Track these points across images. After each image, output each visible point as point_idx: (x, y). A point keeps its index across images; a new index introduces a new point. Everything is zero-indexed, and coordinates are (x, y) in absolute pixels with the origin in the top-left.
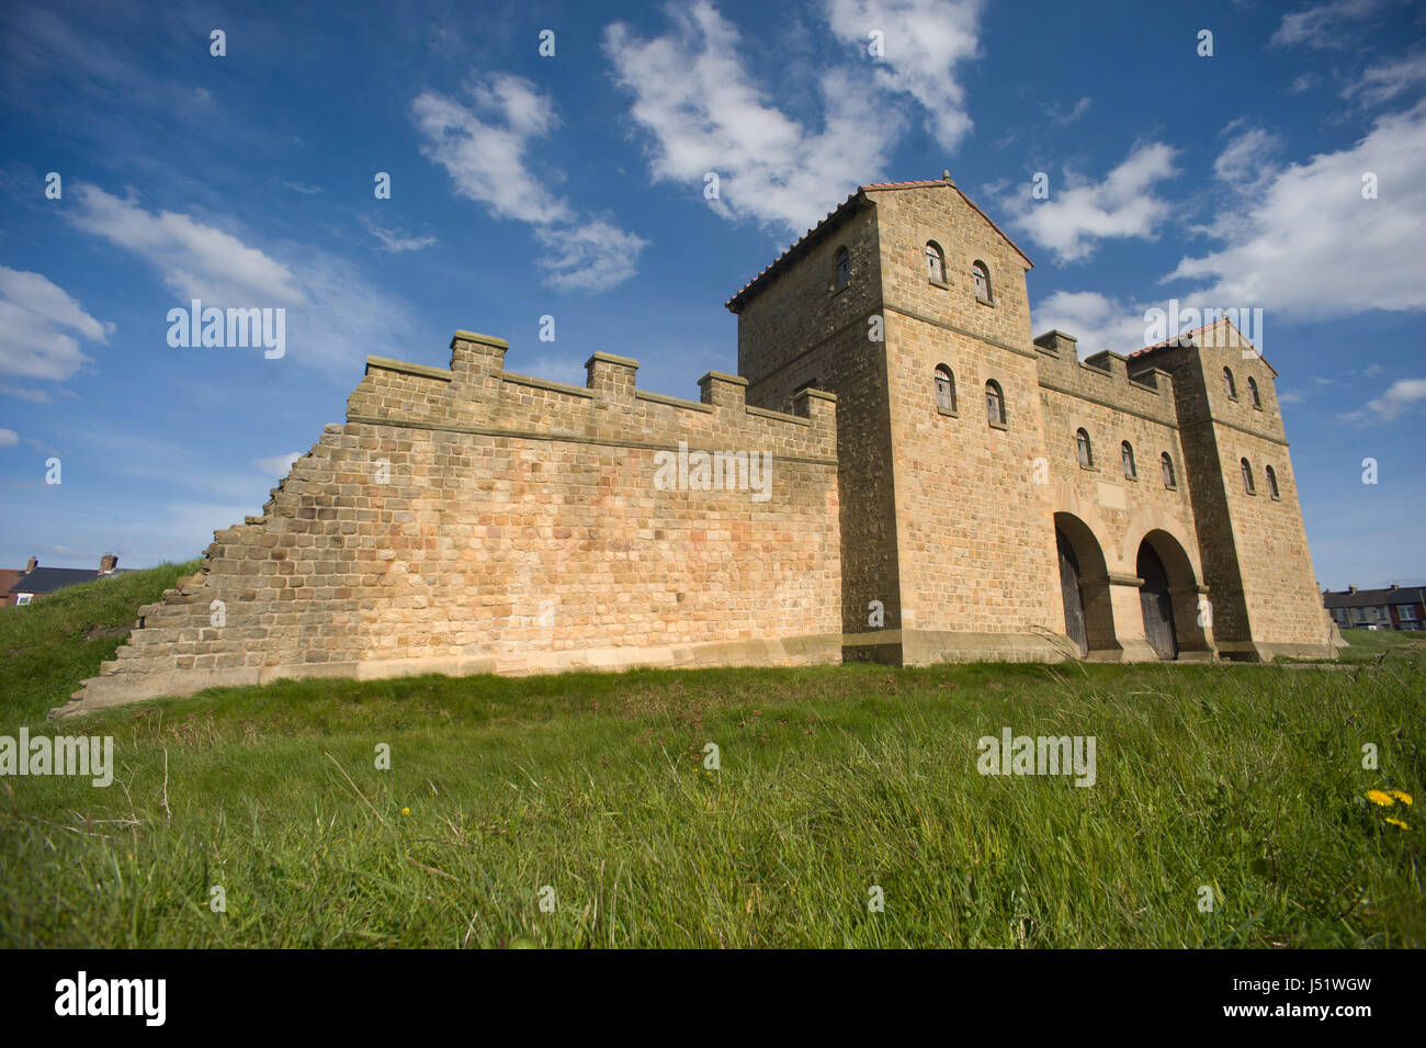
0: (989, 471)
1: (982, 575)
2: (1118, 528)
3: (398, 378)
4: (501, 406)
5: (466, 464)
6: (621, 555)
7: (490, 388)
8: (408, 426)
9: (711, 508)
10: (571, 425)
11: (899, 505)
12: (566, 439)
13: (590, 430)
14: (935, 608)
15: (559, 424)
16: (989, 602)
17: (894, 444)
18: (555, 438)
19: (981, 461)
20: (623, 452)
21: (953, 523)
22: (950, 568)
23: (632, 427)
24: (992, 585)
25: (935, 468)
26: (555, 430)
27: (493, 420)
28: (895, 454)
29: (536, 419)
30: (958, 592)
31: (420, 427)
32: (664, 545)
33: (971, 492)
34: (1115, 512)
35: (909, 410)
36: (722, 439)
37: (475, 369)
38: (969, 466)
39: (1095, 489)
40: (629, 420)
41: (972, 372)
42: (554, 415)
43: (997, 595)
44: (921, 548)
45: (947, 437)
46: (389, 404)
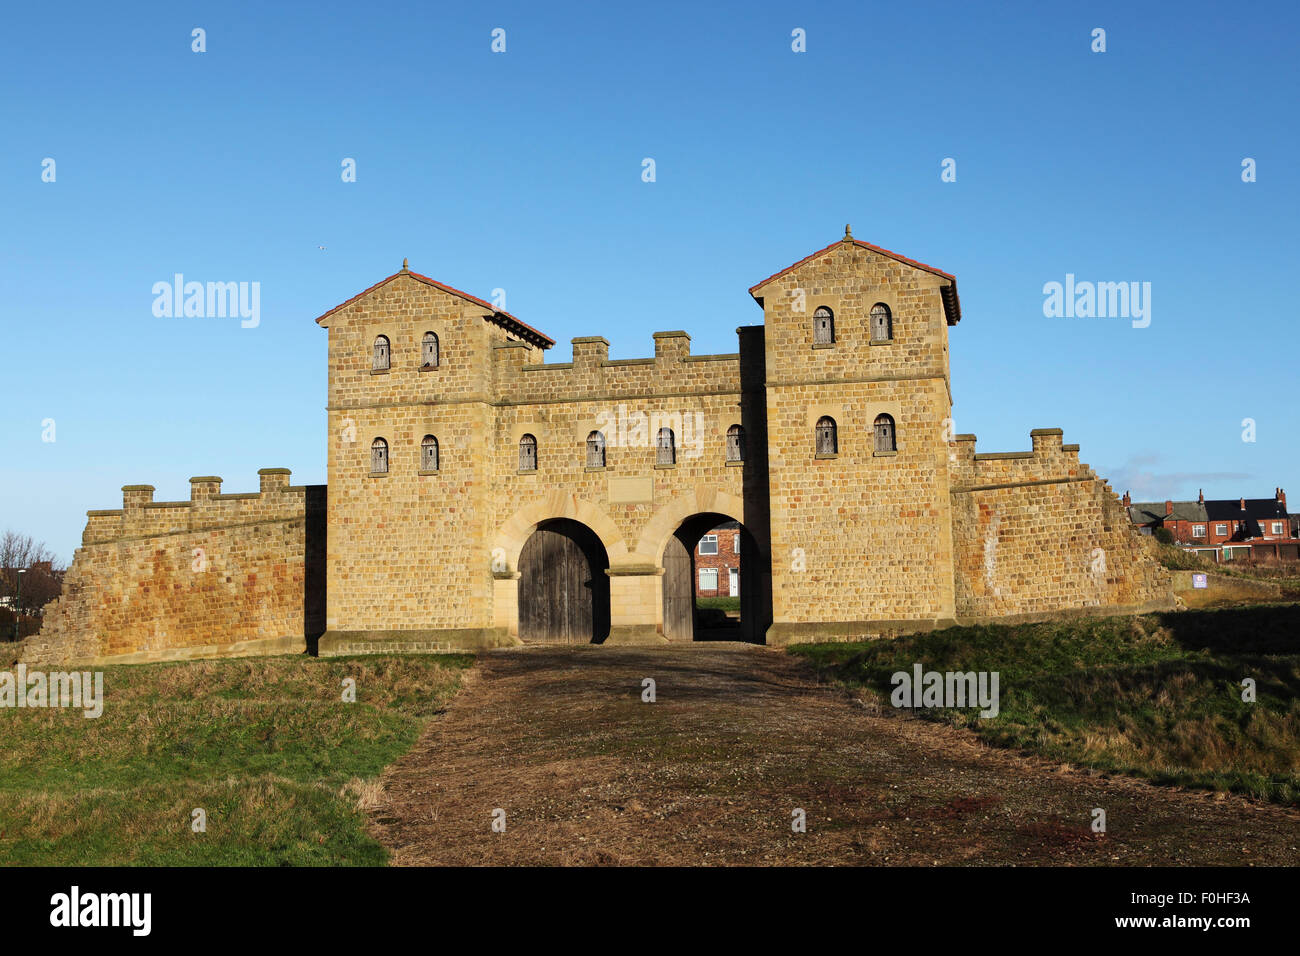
0: (416, 511)
1: (398, 590)
2: (633, 521)
3: (100, 519)
4: (145, 522)
5: (131, 557)
6: (208, 594)
7: (140, 514)
8: (106, 542)
9: (259, 559)
10: (179, 525)
11: (329, 551)
12: (177, 533)
13: (190, 525)
14: (354, 615)
15: (174, 526)
16: (403, 608)
17: (329, 509)
18: (171, 534)
19: (406, 504)
20: (207, 535)
21: (374, 556)
22: (368, 588)
23: (212, 519)
24: (408, 596)
25: (364, 519)
26: (172, 530)
27: (141, 531)
28: (330, 516)
29: (162, 525)
30: (375, 603)
31: (110, 542)
32: (232, 585)
33: (394, 531)
34: (631, 506)
35: (344, 481)
36: (267, 513)
37: (132, 505)
38: (394, 512)
39: (605, 489)
40: (211, 514)
41: (407, 435)
42: (171, 521)
43: (412, 603)
44: (345, 577)
45: (377, 493)
46: (99, 532)
